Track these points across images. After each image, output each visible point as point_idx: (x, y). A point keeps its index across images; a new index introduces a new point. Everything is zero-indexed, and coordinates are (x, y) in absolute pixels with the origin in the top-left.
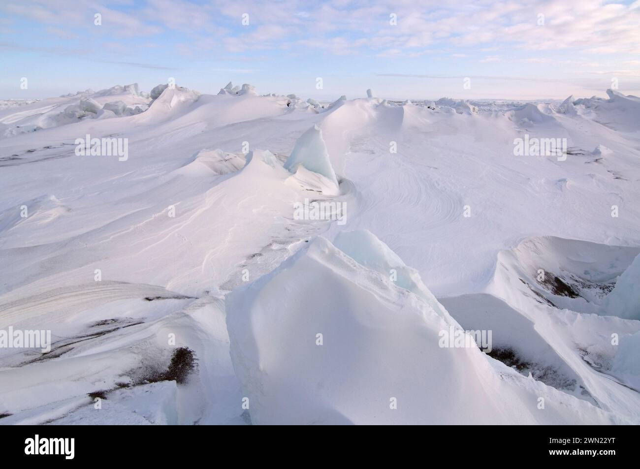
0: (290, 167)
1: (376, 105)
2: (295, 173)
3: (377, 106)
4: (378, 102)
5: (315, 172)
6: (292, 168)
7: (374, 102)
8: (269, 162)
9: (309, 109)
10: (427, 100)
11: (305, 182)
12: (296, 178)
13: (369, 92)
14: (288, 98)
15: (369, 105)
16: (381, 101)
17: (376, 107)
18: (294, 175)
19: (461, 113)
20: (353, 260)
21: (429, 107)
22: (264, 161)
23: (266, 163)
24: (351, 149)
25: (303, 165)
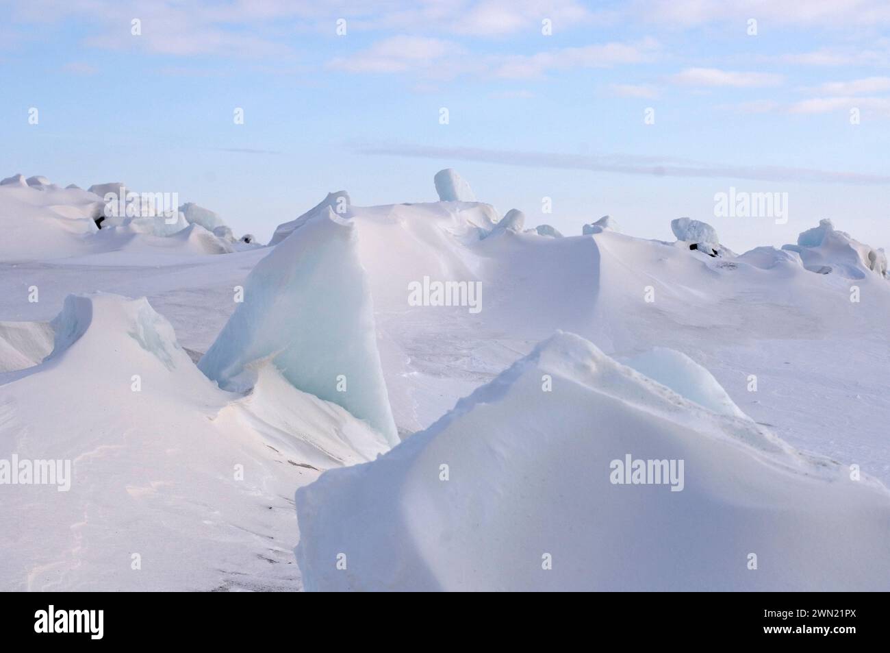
0: (225, 373)
1: (478, 229)
2: (248, 392)
3: (483, 236)
4: (487, 220)
5: (322, 397)
6: (233, 375)
7: (472, 218)
8: (153, 344)
9: (193, 237)
10: (686, 220)
11: (285, 434)
12: (252, 415)
13: (443, 182)
14: (94, 197)
15: (449, 227)
16: (497, 216)
17: (481, 239)
18: (243, 400)
19: (825, 271)
20: (670, 390)
21: (693, 247)
22: (134, 335)
23: (143, 346)
24: (413, 363)
25: (279, 365)
